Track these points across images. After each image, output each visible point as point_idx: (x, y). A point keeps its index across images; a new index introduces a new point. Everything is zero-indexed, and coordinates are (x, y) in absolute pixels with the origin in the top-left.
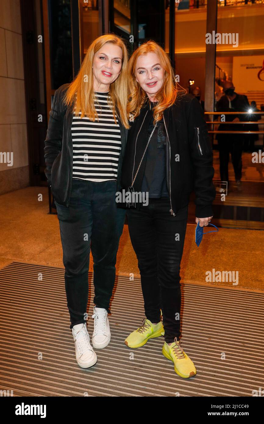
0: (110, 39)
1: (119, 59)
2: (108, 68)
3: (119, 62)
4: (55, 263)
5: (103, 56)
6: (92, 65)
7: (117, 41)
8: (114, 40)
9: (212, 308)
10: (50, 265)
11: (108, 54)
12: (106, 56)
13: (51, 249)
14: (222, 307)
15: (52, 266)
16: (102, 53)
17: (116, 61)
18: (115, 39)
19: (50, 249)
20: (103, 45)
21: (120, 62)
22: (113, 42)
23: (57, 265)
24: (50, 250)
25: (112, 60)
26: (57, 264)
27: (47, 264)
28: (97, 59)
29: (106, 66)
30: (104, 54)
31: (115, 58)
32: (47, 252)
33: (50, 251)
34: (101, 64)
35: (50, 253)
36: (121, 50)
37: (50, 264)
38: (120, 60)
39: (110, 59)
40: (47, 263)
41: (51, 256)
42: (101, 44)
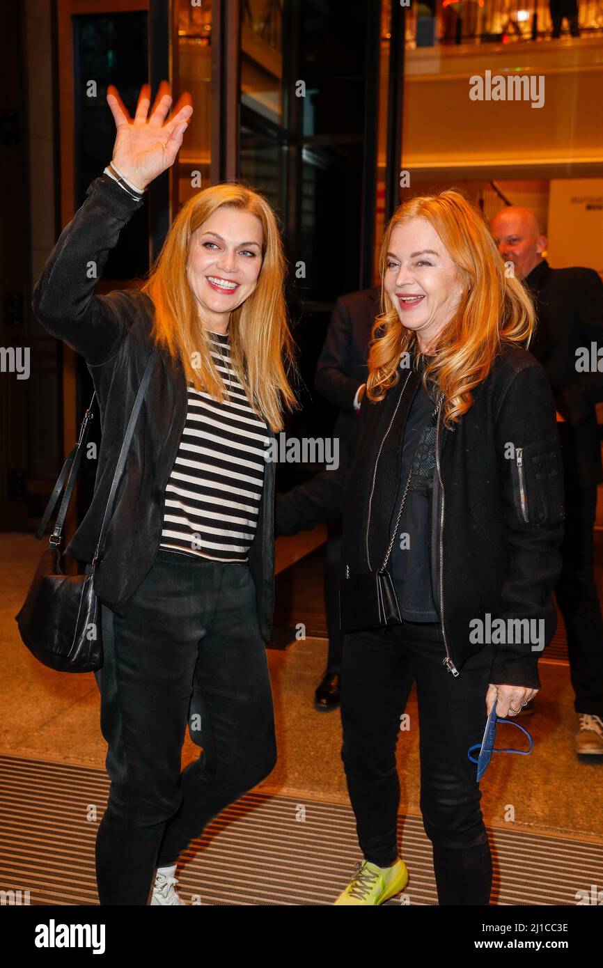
0: (230, 198)
1: (253, 246)
2: (225, 271)
3: (253, 255)
4: (86, 755)
5: (210, 238)
6: (186, 263)
7: (247, 199)
8: (241, 198)
9: (517, 892)
10: (72, 761)
11: (224, 235)
12: (221, 239)
13: (73, 716)
14: (545, 891)
15: (79, 763)
16: (208, 233)
17: (244, 251)
18: (242, 196)
19: (68, 715)
20: (212, 213)
21: (257, 254)
22: (238, 204)
23: (90, 760)
24: (68, 719)
25: (235, 250)
26: (92, 759)
27: (65, 758)
28: (197, 247)
29: (220, 265)
30: (214, 234)
31: (244, 244)
32: (63, 725)
33: (70, 720)
34: (205, 260)
35: (71, 726)
36: (260, 225)
37: (72, 759)
38: (256, 249)
39: (230, 249)
40: (66, 755)
41: (72, 735)
42: (209, 209)
